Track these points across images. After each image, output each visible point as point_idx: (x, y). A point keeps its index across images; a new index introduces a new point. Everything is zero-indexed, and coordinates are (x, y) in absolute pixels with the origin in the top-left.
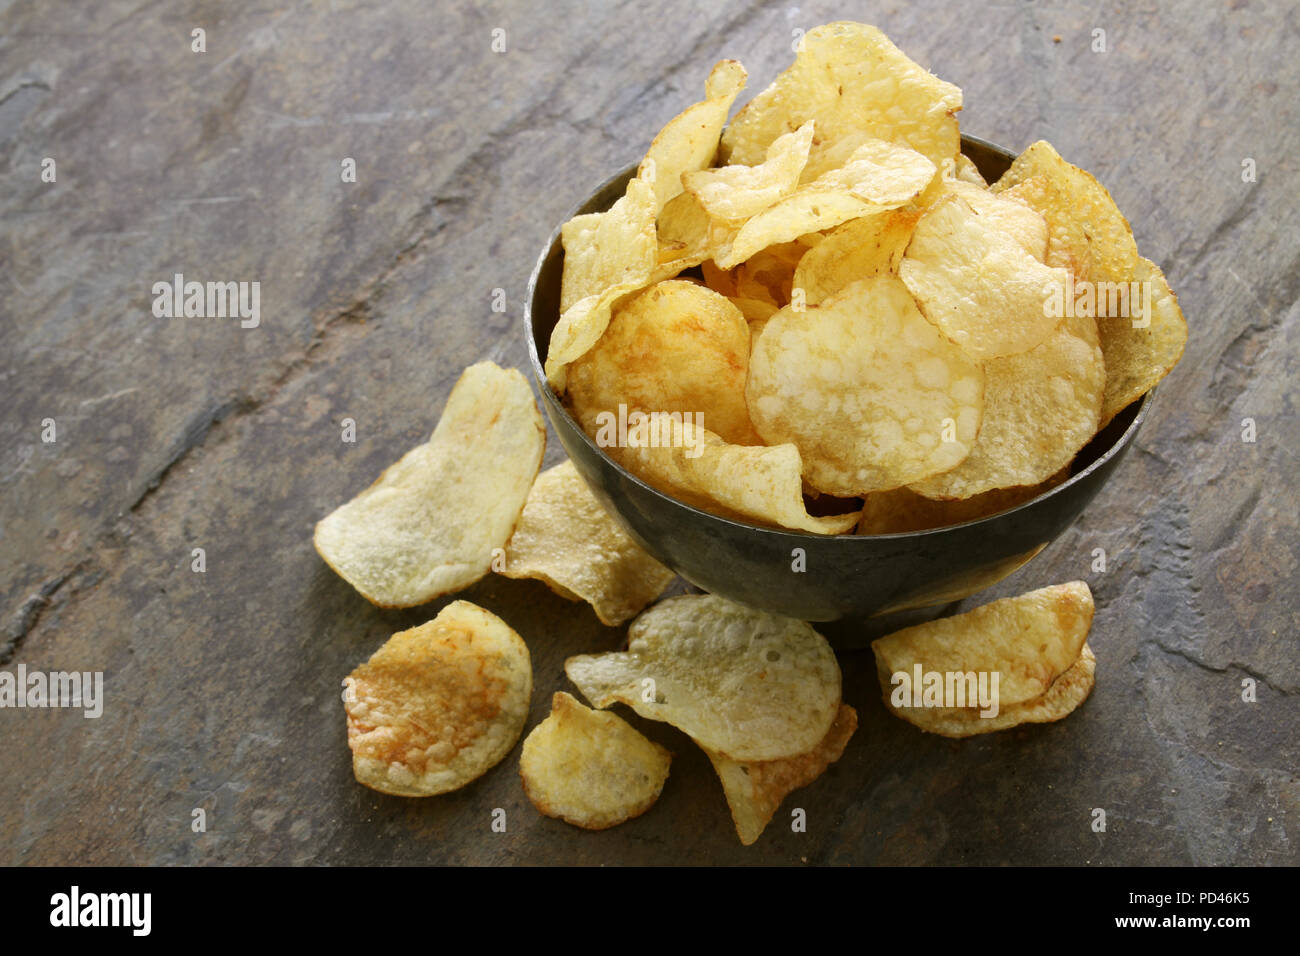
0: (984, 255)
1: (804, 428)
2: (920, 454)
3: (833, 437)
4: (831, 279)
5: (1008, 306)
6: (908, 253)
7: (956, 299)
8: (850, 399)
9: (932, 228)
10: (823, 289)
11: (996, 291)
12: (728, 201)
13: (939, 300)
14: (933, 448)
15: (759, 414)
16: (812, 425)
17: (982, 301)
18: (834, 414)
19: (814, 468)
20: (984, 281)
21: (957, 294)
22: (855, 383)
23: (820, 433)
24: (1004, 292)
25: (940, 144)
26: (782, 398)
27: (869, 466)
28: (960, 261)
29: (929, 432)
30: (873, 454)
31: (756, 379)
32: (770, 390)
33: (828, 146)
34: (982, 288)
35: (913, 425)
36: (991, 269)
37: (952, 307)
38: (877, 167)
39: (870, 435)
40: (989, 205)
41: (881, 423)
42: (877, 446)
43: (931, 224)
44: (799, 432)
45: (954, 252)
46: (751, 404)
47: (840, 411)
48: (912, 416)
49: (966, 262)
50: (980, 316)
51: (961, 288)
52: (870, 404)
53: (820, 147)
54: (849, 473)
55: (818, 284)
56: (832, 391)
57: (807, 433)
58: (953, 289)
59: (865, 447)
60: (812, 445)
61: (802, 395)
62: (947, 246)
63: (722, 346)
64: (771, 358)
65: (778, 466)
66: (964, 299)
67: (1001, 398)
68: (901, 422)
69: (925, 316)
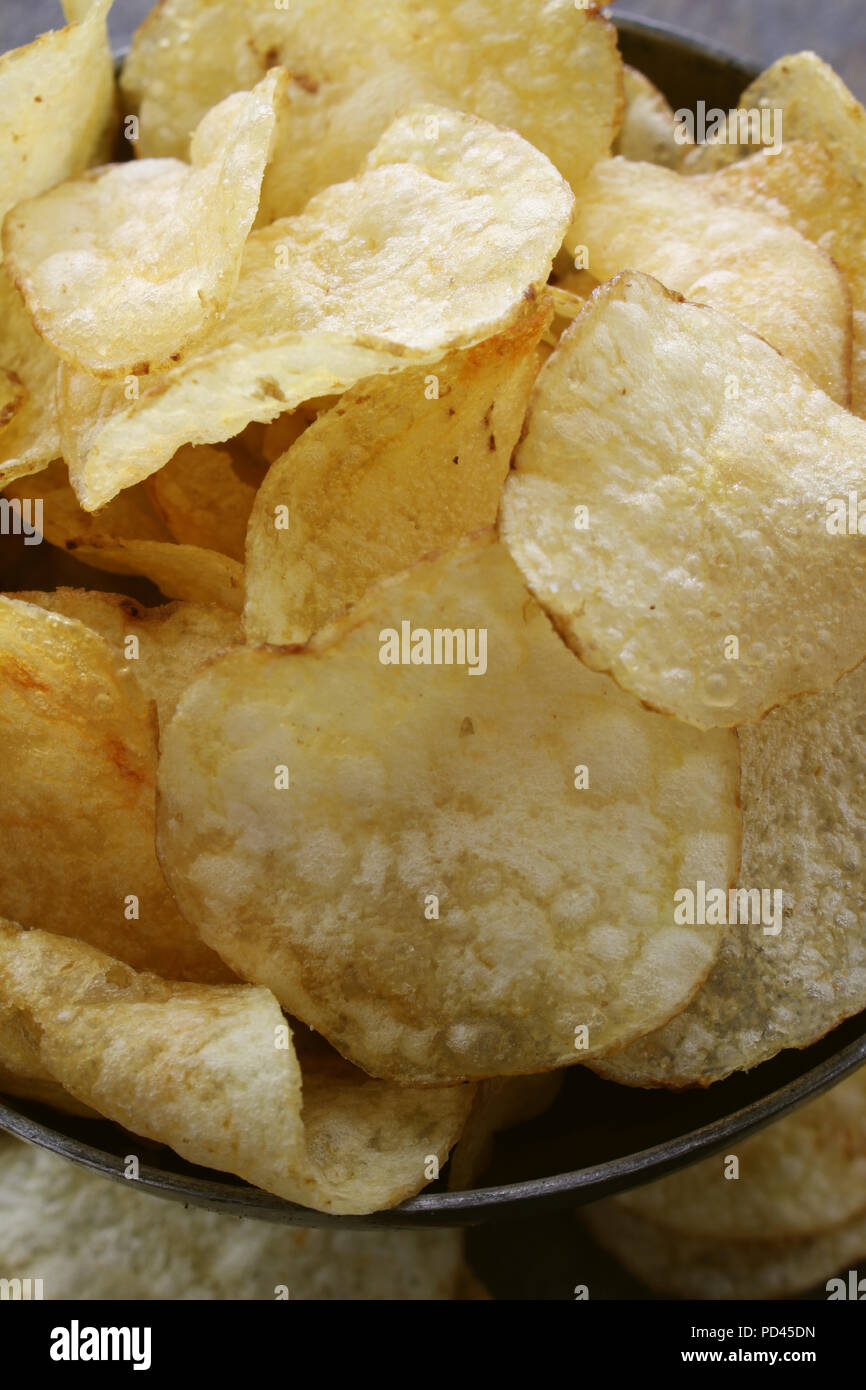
0: (709, 428)
1: (309, 931)
2: (598, 983)
3: (381, 947)
4: (341, 518)
5: (781, 571)
6: (522, 459)
7: (651, 577)
8: (413, 839)
9: (573, 386)
10: (326, 546)
11: (751, 535)
12: (88, 314)
13: (610, 593)
14: (628, 962)
15: (196, 894)
16: (328, 921)
17: (717, 571)
18: (376, 892)
19: (344, 1018)
20: (718, 512)
21: (655, 565)
22: (425, 801)
23: (347, 938)
24: (768, 534)
25: (579, 86)
26: (249, 857)
27: (472, 1013)
28: (651, 464)
29: (612, 919)
30: (482, 985)
31: (179, 817)
32: (215, 841)
33: (335, 99)
34: (713, 530)
35: (575, 905)
36: (730, 474)
37: (643, 605)
38: (436, 187)
39: (469, 939)
40: (702, 226)
41: (494, 908)
42: (489, 965)
43: (572, 377)
44: (297, 939)
45: (637, 442)
46: (176, 873)
47: (392, 879)
48: (570, 882)
49: (669, 462)
50: (715, 615)
51: (660, 540)
52: (463, 858)
53: (319, 99)
54: (430, 1032)
55: (312, 538)
56: (369, 825)
57: (317, 940)
58: (641, 550)
59: (463, 966)
60: (331, 967)
61: (295, 847)
62: (616, 431)
63: (91, 724)
64: (209, 767)
65: (244, 1086)
66: (675, 574)
67: (777, 771)
68: (543, 903)
69: (577, 654)
